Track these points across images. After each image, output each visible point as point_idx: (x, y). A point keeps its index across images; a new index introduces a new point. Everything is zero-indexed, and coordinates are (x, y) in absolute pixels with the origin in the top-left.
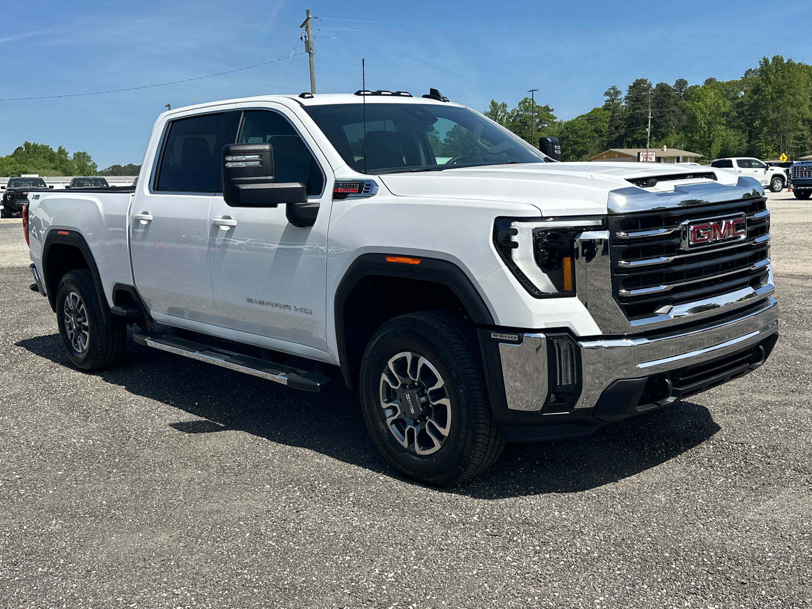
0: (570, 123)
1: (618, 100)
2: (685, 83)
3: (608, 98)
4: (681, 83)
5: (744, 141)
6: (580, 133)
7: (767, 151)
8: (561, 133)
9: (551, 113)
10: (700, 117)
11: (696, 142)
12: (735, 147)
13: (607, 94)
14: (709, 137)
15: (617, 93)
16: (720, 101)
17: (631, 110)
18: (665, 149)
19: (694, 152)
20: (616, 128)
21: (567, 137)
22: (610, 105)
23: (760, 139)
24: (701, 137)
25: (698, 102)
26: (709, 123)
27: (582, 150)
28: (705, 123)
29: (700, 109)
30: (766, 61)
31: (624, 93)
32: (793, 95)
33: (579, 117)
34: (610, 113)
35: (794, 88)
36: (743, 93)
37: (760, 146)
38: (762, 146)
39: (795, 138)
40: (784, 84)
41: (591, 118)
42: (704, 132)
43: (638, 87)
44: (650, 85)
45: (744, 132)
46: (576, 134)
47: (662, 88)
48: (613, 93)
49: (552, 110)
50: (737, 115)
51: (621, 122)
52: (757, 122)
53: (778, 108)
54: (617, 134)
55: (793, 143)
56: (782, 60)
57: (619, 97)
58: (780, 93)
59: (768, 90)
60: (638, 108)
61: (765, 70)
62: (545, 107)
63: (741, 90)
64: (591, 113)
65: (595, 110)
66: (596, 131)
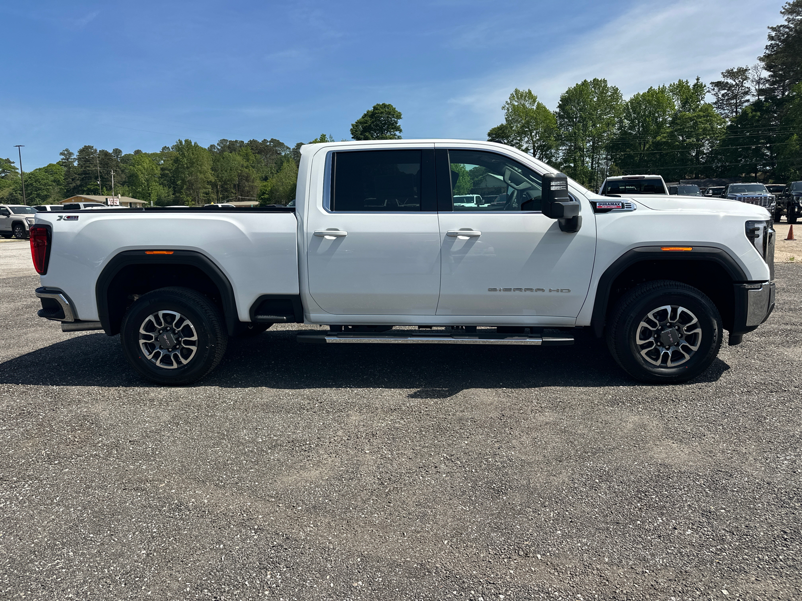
0: (31, 174)
1: (71, 159)
2: (120, 152)
3: (63, 157)
4: (117, 152)
5: (171, 193)
6: (43, 182)
7: (188, 201)
8: (25, 181)
9: (12, 165)
10: (141, 176)
11: (139, 192)
12: (165, 197)
13: (62, 154)
14: (149, 190)
15: (70, 154)
16: (153, 166)
17: (83, 168)
18: (120, 197)
19: (139, 199)
20: (73, 180)
21: (32, 184)
22: (65, 162)
23: (182, 193)
24: (143, 190)
25: (138, 165)
26: (147, 181)
27: (46, 195)
28: (145, 180)
29: (140, 170)
30: (181, 142)
31: (76, 155)
32: (201, 166)
33: (37, 169)
34: (66, 169)
35: (201, 161)
36: (163, 161)
37: (183, 197)
38: (185, 197)
39: (204, 193)
40: (194, 159)
41: (49, 170)
42: (145, 186)
43: (86, 151)
44: (96, 150)
45: (169, 188)
46: (39, 182)
47: (105, 154)
48: (67, 154)
49: (13, 163)
50: (161, 176)
51: (76, 175)
52: (179, 182)
53: (191, 173)
54: (74, 184)
55: (204, 196)
56: (191, 142)
57: (73, 157)
58: (192, 163)
59: (184, 161)
60: (89, 167)
61: (179, 147)
62: (6, 160)
63: (162, 159)
64: (47, 167)
65: (50, 165)
66: (54, 181)
